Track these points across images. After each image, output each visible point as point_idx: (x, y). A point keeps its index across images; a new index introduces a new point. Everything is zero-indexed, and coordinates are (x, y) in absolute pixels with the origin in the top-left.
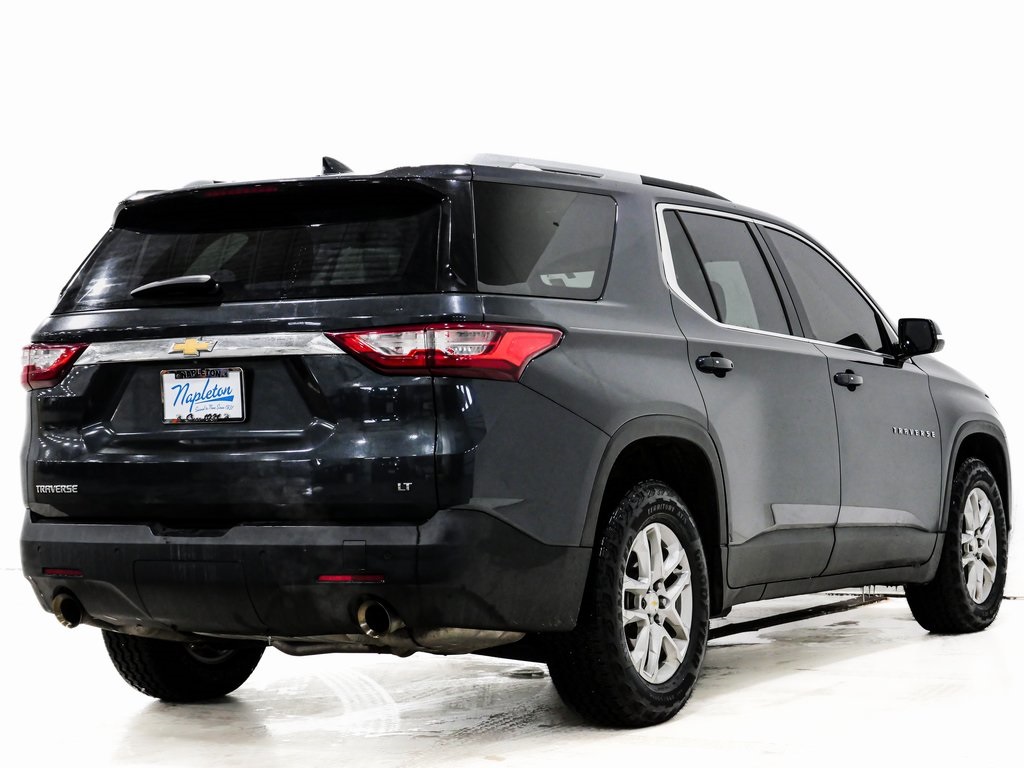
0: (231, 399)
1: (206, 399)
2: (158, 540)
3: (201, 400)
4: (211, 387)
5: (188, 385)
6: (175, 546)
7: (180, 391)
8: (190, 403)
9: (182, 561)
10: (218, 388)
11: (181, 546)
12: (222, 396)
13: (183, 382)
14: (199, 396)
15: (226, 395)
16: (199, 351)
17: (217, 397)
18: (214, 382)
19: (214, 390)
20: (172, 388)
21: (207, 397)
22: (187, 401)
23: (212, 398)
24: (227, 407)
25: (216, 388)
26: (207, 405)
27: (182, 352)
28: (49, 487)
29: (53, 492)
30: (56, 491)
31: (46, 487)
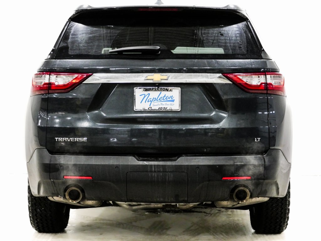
0: (173, 101)
1: (159, 101)
2: (141, 163)
3: (156, 101)
4: (162, 95)
5: (149, 94)
6: (151, 166)
7: (145, 97)
8: (150, 102)
9: (155, 172)
10: (166, 96)
11: (155, 165)
12: (168, 99)
13: (147, 93)
14: (155, 99)
15: (170, 99)
16: (161, 80)
17: (165, 100)
18: (164, 93)
19: (164, 97)
20: (140, 96)
21: (159, 100)
22: (148, 102)
23: (163, 100)
24: (171, 104)
25: (165, 96)
26: (160, 103)
27: (153, 80)
28: (66, 138)
29: (69, 141)
30: (72, 141)
31: (63, 139)
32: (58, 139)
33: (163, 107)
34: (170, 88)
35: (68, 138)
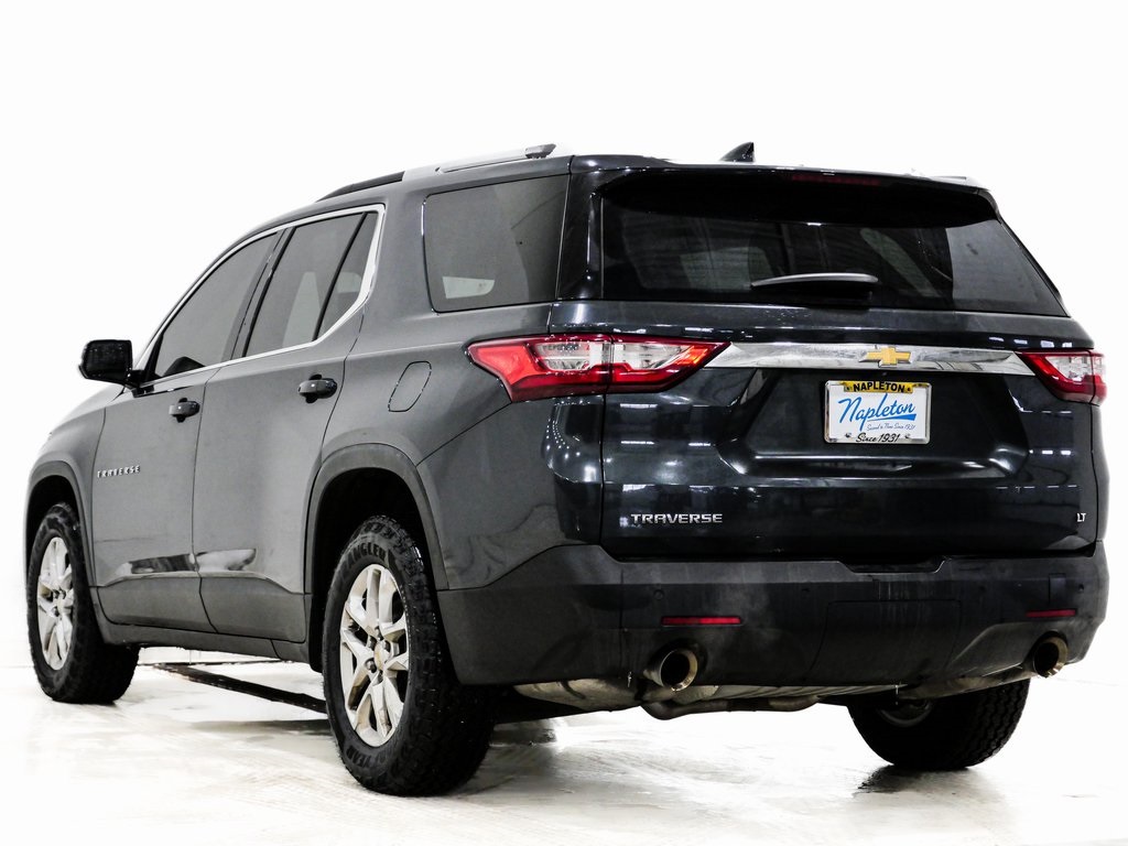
0: (912, 417)
1: (882, 417)
2: (861, 577)
3: (875, 417)
4: (889, 402)
5: (860, 399)
6: (885, 584)
7: (849, 406)
8: (861, 421)
9: (893, 600)
10: (898, 404)
11: (892, 583)
12: (902, 414)
13: (853, 395)
14: (873, 413)
15: (907, 413)
16: (900, 361)
17: (896, 415)
18: (893, 397)
19: (893, 407)
20: (840, 402)
21: (883, 414)
22: (857, 418)
23: (890, 416)
24: (908, 427)
25: (895, 405)
26: (883, 423)
27: (878, 361)
28: (664, 516)
29: (672, 522)
30: (680, 521)
31: (656, 516)
32: (640, 518)
33: (891, 432)
34: (907, 385)
35: (669, 516)
